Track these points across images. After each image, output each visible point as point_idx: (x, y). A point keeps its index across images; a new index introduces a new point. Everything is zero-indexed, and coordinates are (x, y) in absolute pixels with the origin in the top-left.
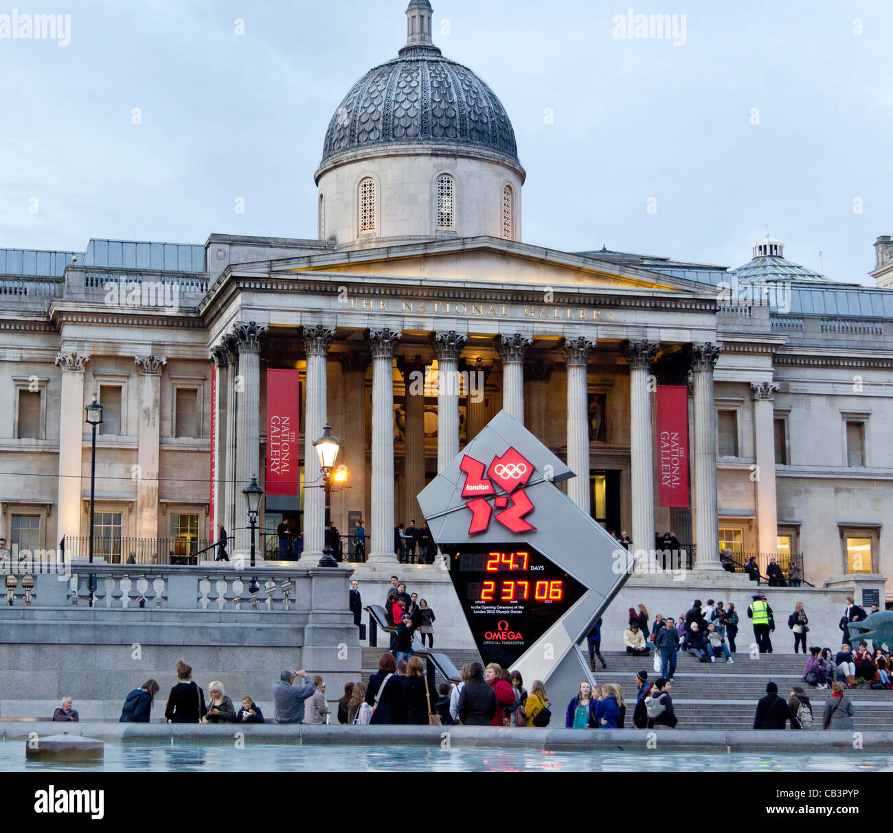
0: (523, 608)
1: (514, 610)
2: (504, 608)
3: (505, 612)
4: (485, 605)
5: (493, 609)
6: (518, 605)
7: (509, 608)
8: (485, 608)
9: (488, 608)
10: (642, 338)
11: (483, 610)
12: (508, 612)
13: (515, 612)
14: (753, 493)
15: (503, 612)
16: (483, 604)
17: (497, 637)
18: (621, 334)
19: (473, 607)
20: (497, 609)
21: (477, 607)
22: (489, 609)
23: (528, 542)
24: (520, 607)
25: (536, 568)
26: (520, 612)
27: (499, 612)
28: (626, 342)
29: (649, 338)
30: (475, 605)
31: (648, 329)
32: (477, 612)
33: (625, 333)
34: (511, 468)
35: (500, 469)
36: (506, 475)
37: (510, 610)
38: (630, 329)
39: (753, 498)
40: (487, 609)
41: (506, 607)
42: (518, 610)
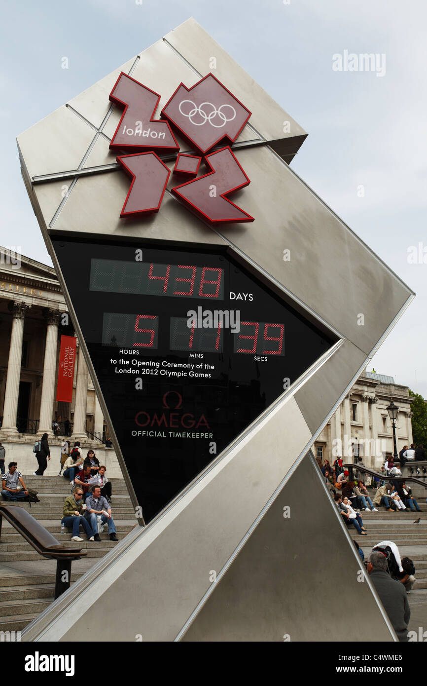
0: (213, 367)
1: (196, 371)
2: (175, 365)
3: (179, 375)
4: (140, 358)
5: (154, 367)
6: (204, 361)
7: (185, 366)
8: (139, 364)
9: (144, 363)
10: (56, 308)
11: (135, 368)
12: (185, 374)
13: (197, 375)
14: (93, 402)
15: (174, 373)
16: (133, 357)
17: (159, 423)
18: (45, 304)
19: (114, 362)
20: (161, 367)
21: (122, 361)
22: (146, 367)
23: (232, 246)
24: (207, 366)
25: (239, 297)
26: (206, 376)
27: (166, 372)
28: (47, 309)
29: (60, 309)
30: (118, 357)
31: (60, 304)
32: (121, 371)
33: (47, 304)
34: (208, 110)
35: (187, 108)
36: (197, 118)
37: (187, 370)
38: (50, 302)
39: (93, 405)
40: (142, 367)
41: (180, 365)
42: (204, 371)
